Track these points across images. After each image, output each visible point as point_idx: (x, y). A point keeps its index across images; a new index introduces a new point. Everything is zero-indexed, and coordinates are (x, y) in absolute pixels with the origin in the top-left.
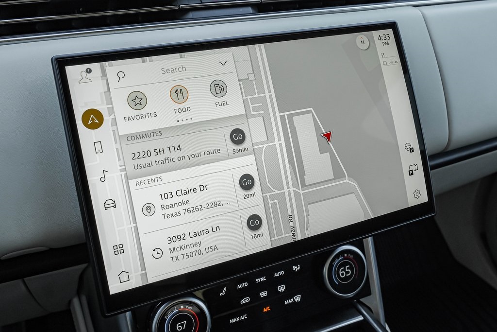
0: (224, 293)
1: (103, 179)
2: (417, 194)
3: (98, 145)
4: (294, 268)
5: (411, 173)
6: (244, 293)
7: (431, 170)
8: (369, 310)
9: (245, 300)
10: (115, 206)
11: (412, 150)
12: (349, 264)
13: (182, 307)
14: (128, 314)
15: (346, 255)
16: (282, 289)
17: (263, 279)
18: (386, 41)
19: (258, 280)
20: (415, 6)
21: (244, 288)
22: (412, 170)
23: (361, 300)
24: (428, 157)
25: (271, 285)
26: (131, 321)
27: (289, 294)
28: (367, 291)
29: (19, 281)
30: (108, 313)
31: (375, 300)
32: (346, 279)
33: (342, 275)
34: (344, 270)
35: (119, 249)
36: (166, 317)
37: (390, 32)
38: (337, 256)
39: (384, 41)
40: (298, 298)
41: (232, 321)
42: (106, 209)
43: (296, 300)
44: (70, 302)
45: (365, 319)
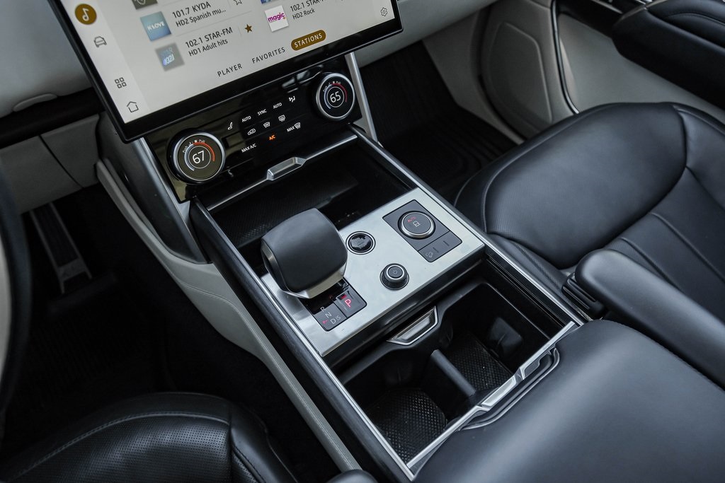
0: (231, 127)
2: (384, 11)
4: (290, 99)
6: (249, 125)
8: (362, 130)
9: (252, 132)
12: (336, 90)
13: (196, 141)
16: (282, 118)
17: (264, 112)
21: (248, 121)
23: (354, 123)
25: (272, 116)
27: (290, 122)
28: (357, 114)
30: (128, 138)
31: (367, 122)
32: (337, 103)
33: (333, 100)
34: (334, 96)
35: (121, 83)
36: (183, 152)
38: (326, 84)
40: (298, 126)
41: (243, 150)
44: (95, 167)
45: (359, 138)
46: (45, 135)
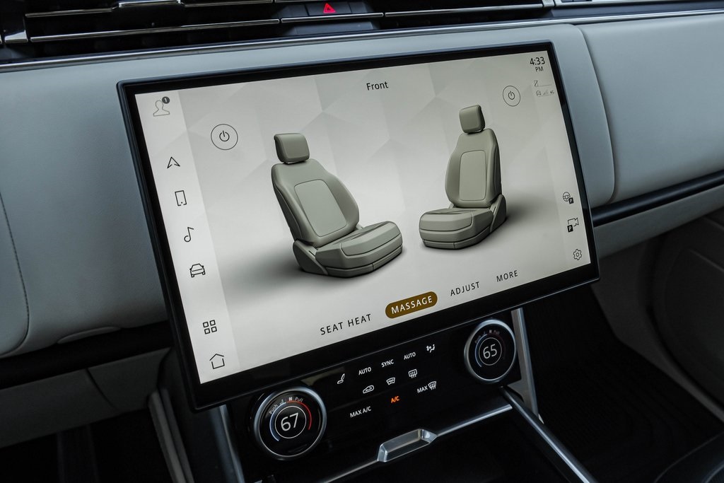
0: (342, 380)
1: (188, 239)
2: (577, 254)
3: (180, 195)
4: (428, 348)
5: (570, 229)
6: (367, 380)
7: (594, 226)
8: (518, 397)
9: (369, 389)
10: (204, 273)
11: (571, 201)
12: (493, 342)
13: (291, 399)
14: (223, 408)
15: (490, 331)
16: (413, 374)
17: (390, 363)
18: (540, 66)
19: (383, 365)
20: (575, 24)
21: (367, 374)
22: (571, 226)
23: (509, 386)
24: (592, 209)
25: (399, 370)
26: (226, 418)
27: (422, 380)
28: (516, 375)
29: (82, 373)
30: (198, 406)
31: (526, 385)
32: (492, 360)
33: (487, 355)
34: (489, 349)
35: (210, 327)
36: (270, 412)
37: (545, 54)
38: (481, 333)
39: (538, 66)
40: (433, 385)
41: (352, 415)
42: (193, 276)
43: (431, 388)
44: (148, 398)
45: (515, 409)
46: (92, 369)
